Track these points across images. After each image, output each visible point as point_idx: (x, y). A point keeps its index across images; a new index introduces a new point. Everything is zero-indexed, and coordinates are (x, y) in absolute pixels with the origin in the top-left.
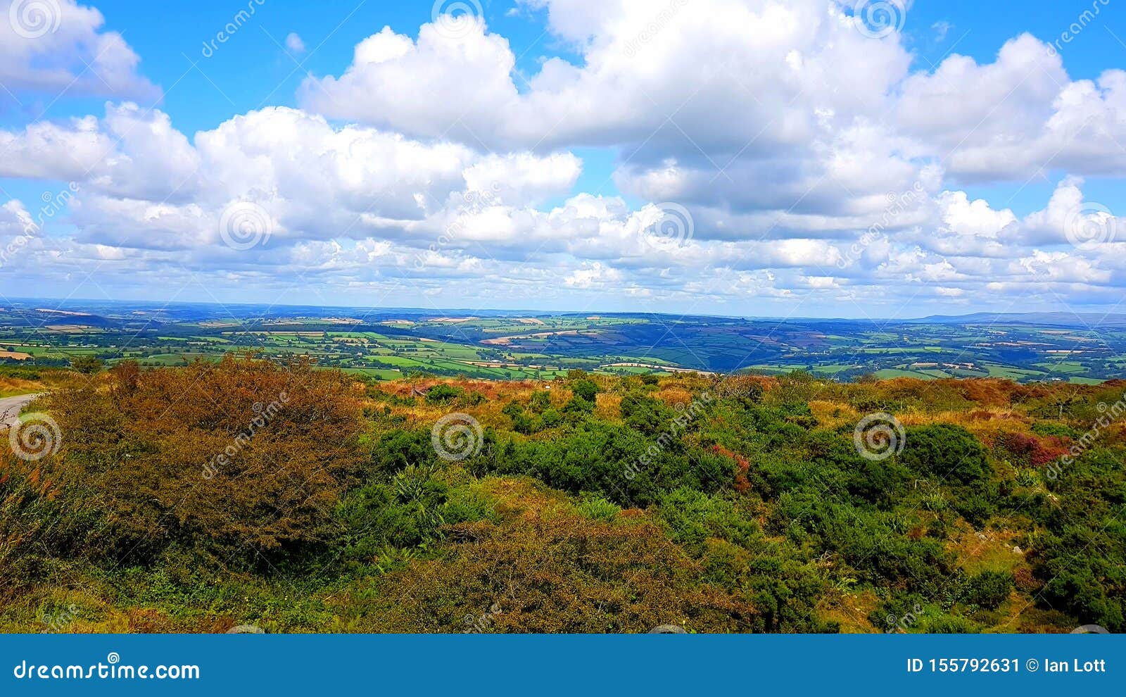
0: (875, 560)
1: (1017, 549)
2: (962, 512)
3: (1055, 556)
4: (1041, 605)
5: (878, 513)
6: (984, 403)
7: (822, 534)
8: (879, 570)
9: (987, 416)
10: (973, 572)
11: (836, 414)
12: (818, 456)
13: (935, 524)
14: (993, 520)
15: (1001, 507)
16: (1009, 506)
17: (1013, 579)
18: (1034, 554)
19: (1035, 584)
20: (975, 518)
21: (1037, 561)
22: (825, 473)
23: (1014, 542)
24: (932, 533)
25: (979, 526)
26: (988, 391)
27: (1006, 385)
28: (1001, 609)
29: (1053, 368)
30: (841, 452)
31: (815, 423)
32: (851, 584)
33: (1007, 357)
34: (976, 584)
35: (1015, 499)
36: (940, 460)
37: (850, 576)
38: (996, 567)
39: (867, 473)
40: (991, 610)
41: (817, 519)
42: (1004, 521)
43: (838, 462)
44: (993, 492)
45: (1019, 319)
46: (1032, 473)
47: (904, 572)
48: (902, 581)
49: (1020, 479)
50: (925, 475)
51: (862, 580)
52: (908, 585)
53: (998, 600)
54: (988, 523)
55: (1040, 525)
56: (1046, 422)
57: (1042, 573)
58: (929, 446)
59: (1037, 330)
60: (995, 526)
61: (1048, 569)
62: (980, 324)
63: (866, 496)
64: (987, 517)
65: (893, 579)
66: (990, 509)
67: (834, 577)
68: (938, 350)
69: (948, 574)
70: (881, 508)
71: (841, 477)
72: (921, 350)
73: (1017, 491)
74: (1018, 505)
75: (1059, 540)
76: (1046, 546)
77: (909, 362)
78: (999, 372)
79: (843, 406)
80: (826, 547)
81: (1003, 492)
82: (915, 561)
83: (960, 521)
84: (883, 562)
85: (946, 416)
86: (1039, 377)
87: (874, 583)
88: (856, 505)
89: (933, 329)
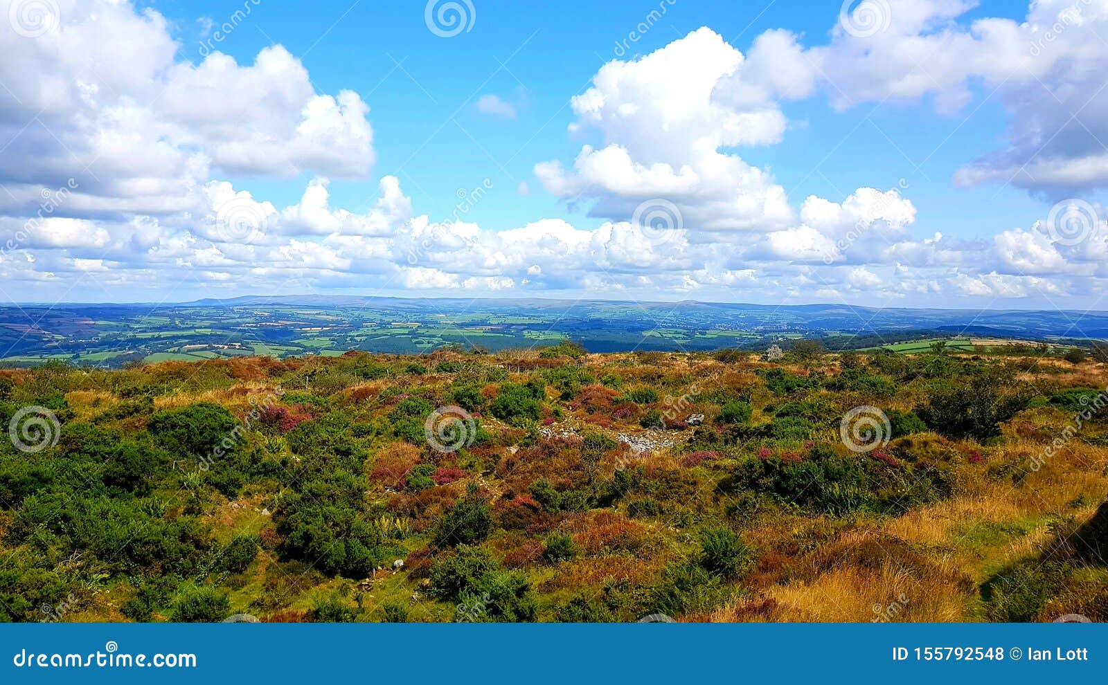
0: (129, 549)
1: (266, 512)
2: (217, 485)
3: (295, 511)
4: (283, 559)
5: (135, 500)
6: (246, 380)
7: (71, 533)
8: (133, 559)
9: (244, 392)
10: (225, 541)
11: (96, 403)
12: (72, 451)
13: (191, 502)
14: (245, 488)
15: (252, 475)
16: (259, 473)
17: (261, 540)
18: (279, 513)
19: (279, 540)
20: (228, 490)
21: (282, 518)
22: (78, 467)
23: (263, 505)
24: (189, 511)
25: (232, 496)
26: (250, 368)
27: (265, 361)
28: (249, 570)
29: (307, 343)
30: (96, 443)
31: (71, 416)
32: (104, 580)
33: (270, 335)
34: (227, 553)
35: (264, 465)
36: (197, 439)
37: (101, 572)
38: (245, 532)
39: (124, 462)
40: (241, 572)
41: (66, 518)
42: (254, 487)
43: (93, 455)
44: (245, 462)
45: (279, 301)
46: (280, 440)
47: (158, 555)
48: (157, 564)
49: (269, 447)
50: (183, 455)
51: (114, 573)
52: (163, 567)
53: (247, 563)
54: (240, 493)
55: (285, 486)
56: (293, 392)
57: (284, 530)
58: (187, 426)
59: (294, 311)
60: (248, 494)
61: (289, 524)
62: (246, 306)
63: (123, 485)
64: (240, 487)
65: (147, 564)
66: (242, 478)
67: (84, 577)
68: (208, 332)
69: (202, 548)
70: (139, 495)
71: (97, 469)
72: (192, 332)
73: (267, 457)
74: (268, 471)
75: (298, 496)
76: (289, 504)
77: (181, 345)
78: (263, 350)
79: (103, 395)
80: (77, 545)
81: (254, 460)
82: (170, 543)
83: (216, 495)
84: (138, 549)
85: (209, 395)
86: (297, 352)
87: (128, 573)
88: (112, 496)
89: (204, 312)
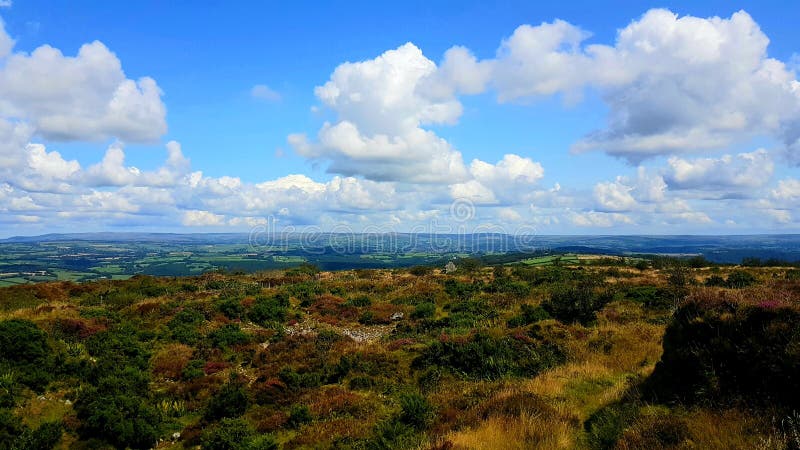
1: (68, 402)
2: (27, 383)
3: (92, 401)
4: (83, 438)
6: (50, 300)
9: (49, 309)
10: (34, 427)
13: (6, 397)
14: (51, 384)
15: (57, 374)
16: (62, 372)
17: (64, 424)
18: (79, 402)
19: (79, 424)
20: (38, 386)
21: (81, 406)
23: (66, 397)
25: (40, 391)
26: (54, 291)
27: (67, 285)
28: (55, 448)
29: (101, 270)
33: (71, 264)
34: (36, 435)
35: (67, 366)
36: (10, 347)
38: (52, 418)
42: (59, 383)
44: (51, 364)
45: (79, 237)
46: (79, 346)
49: (71, 351)
53: (53, 442)
54: (47, 388)
55: (84, 381)
56: (90, 308)
57: (83, 415)
59: (91, 245)
60: (54, 389)
61: (88, 411)
62: (52, 242)
64: (47, 383)
66: (48, 377)
68: (19, 262)
69: (15, 433)
72: (5, 263)
73: (68, 360)
74: (70, 370)
75: (94, 389)
76: (87, 395)
78: (64, 276)
81: (58, 362)
83: (27, 390)
85: (20, 312)
86: (93, 277)
89: (15, 247)
